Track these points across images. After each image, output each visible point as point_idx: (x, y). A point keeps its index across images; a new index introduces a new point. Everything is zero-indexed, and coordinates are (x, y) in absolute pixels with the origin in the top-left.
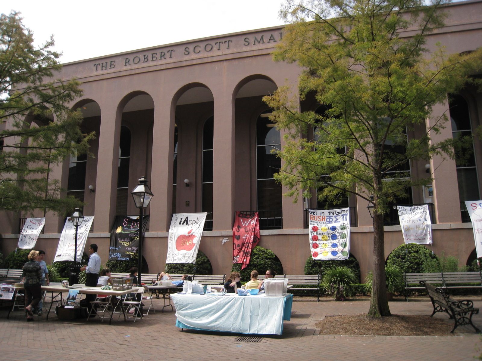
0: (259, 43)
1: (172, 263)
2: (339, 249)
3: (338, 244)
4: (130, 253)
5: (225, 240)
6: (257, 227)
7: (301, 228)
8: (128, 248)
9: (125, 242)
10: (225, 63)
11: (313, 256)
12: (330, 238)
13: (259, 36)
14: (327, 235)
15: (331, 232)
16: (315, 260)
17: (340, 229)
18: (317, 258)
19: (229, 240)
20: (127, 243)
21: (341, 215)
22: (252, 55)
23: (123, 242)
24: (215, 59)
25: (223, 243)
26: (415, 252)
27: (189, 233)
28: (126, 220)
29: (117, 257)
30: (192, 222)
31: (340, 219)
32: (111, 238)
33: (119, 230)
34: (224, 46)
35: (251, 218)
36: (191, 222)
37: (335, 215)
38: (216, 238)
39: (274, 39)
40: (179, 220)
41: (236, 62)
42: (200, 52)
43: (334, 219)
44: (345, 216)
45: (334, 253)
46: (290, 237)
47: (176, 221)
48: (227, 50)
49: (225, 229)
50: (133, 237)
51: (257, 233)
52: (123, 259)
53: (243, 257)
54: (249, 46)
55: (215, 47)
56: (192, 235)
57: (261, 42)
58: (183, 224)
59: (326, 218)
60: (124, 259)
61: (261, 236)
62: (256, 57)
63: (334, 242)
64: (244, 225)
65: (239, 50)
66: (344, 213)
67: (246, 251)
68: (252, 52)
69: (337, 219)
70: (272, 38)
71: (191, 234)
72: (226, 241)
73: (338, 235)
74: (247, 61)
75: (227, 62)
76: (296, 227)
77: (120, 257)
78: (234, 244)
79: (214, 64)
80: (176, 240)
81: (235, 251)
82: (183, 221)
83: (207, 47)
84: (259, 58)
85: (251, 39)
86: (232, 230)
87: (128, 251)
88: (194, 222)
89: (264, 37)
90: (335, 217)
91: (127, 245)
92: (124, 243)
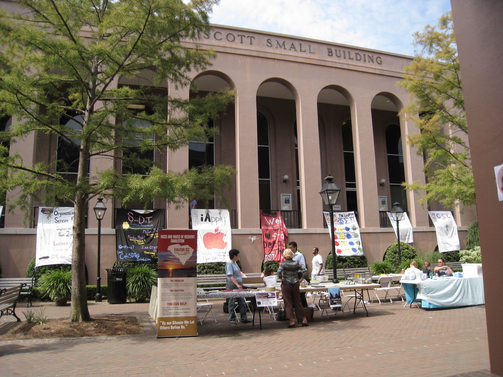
0: (281, 47)
1: (206, 263)
2: (356, 246)
3: (354, 243)
4: (151, 253)
5: (253, 239)
6: (283, 226)
7: (322, 227)
8: (144, 247)
9: (137, 239)
10: (248, 59)
11: (338, 252)
12: (346, 237)
13: (281, 41)
14: (344, 235)
15: (346, 231)
16: (340, 256)
17: (352, 230)
18: (342, 254)
19: (258, 239)
20: (141, 241)
21: (349, 217)
22: (276, 58)
23: (135, 240)
24: (238, 52)
25: (252, 241)
26: (406, 249)
27: (216, 230)
28: (130, 214)
29: (135, 258)
30: (216, 219)
31: (349, 220)
32: (116, 235)
33: (126, 226)
34: (246, 40)
35: (274, 217)
36: (213, 219)
37: (344, 217)
38: (244, 236)
39: (294, 48)
40: (200, 217)
41: (259, 61)
42: (221, 39)
43: (345, 221)
44: (352, 219)
45: (354, 250)
46: (313, 236)
47: (197, 218)
48: (249, 45)
49: (253, 227)
50: (149, 234)
51: (285, 232)
52: (143, 260)
53: (279, 255)
54: (272, 48)
55: (238, 40)
56: (220, 233)
57: (283, 47)
58: (206, 220)
59: (338, 220)
60: (145, 260)
61: (288, 234)
62: (279, 61)
63: (350, 240)
64: (269, 224)
65: (262, 50)
66: (351, 216)
67: (280, 249)
68: (275, 55)
69: (347, 221)
70: (293, 46)
71: (219, 231)
72: (255, 239)
73: (351, 234)
74: (270, 62)
75: (251, 58)
76: (317, 227)
77: (139, 258)
78: (264, 242)
79: (236, 57)
80: (202, 238)
81: (266, 249)
82: (204, 217)
83: (228, 37)
84: (281, 62)
85: (274, 41)
86: (261, 228)
87: (147, 250)
88: (217, 220)
89: (285, 44)
90: (344, 219)
91: (141, 244)
92: (136, 242)
